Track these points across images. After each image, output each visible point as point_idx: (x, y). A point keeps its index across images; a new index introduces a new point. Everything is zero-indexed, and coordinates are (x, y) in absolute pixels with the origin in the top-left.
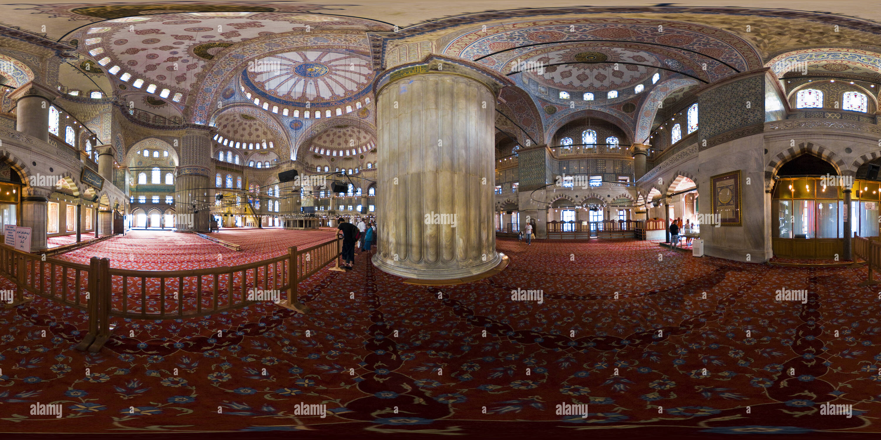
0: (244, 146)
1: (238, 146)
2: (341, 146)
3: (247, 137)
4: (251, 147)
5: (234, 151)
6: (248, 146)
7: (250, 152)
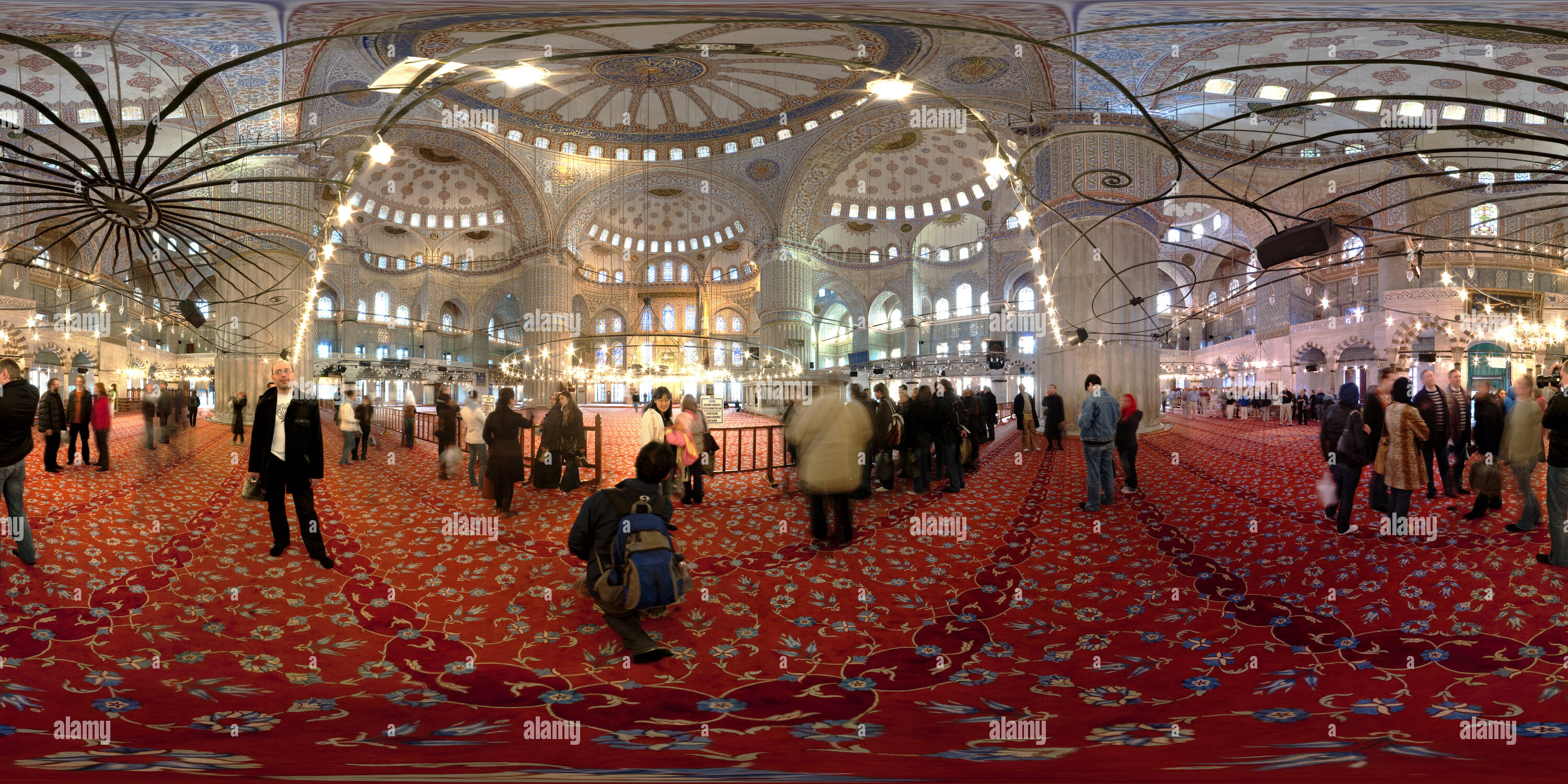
0: (694, 245)
1: (682, 247)
2: (924, 194)
3: (693, 227)
4: (707, 243)
5: (677, 259)
6: (701, 243)
7: (707, 254)
